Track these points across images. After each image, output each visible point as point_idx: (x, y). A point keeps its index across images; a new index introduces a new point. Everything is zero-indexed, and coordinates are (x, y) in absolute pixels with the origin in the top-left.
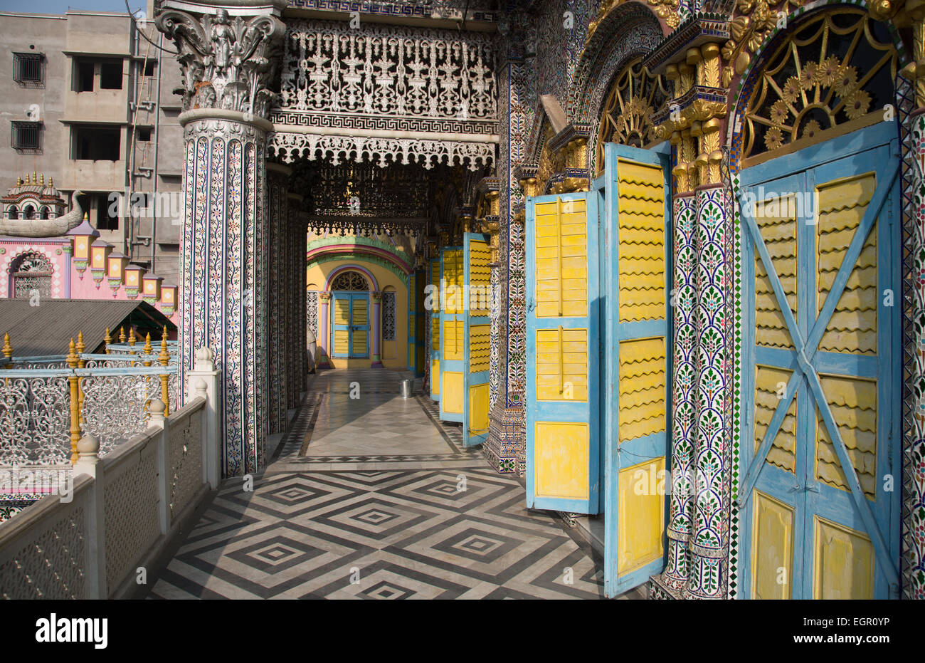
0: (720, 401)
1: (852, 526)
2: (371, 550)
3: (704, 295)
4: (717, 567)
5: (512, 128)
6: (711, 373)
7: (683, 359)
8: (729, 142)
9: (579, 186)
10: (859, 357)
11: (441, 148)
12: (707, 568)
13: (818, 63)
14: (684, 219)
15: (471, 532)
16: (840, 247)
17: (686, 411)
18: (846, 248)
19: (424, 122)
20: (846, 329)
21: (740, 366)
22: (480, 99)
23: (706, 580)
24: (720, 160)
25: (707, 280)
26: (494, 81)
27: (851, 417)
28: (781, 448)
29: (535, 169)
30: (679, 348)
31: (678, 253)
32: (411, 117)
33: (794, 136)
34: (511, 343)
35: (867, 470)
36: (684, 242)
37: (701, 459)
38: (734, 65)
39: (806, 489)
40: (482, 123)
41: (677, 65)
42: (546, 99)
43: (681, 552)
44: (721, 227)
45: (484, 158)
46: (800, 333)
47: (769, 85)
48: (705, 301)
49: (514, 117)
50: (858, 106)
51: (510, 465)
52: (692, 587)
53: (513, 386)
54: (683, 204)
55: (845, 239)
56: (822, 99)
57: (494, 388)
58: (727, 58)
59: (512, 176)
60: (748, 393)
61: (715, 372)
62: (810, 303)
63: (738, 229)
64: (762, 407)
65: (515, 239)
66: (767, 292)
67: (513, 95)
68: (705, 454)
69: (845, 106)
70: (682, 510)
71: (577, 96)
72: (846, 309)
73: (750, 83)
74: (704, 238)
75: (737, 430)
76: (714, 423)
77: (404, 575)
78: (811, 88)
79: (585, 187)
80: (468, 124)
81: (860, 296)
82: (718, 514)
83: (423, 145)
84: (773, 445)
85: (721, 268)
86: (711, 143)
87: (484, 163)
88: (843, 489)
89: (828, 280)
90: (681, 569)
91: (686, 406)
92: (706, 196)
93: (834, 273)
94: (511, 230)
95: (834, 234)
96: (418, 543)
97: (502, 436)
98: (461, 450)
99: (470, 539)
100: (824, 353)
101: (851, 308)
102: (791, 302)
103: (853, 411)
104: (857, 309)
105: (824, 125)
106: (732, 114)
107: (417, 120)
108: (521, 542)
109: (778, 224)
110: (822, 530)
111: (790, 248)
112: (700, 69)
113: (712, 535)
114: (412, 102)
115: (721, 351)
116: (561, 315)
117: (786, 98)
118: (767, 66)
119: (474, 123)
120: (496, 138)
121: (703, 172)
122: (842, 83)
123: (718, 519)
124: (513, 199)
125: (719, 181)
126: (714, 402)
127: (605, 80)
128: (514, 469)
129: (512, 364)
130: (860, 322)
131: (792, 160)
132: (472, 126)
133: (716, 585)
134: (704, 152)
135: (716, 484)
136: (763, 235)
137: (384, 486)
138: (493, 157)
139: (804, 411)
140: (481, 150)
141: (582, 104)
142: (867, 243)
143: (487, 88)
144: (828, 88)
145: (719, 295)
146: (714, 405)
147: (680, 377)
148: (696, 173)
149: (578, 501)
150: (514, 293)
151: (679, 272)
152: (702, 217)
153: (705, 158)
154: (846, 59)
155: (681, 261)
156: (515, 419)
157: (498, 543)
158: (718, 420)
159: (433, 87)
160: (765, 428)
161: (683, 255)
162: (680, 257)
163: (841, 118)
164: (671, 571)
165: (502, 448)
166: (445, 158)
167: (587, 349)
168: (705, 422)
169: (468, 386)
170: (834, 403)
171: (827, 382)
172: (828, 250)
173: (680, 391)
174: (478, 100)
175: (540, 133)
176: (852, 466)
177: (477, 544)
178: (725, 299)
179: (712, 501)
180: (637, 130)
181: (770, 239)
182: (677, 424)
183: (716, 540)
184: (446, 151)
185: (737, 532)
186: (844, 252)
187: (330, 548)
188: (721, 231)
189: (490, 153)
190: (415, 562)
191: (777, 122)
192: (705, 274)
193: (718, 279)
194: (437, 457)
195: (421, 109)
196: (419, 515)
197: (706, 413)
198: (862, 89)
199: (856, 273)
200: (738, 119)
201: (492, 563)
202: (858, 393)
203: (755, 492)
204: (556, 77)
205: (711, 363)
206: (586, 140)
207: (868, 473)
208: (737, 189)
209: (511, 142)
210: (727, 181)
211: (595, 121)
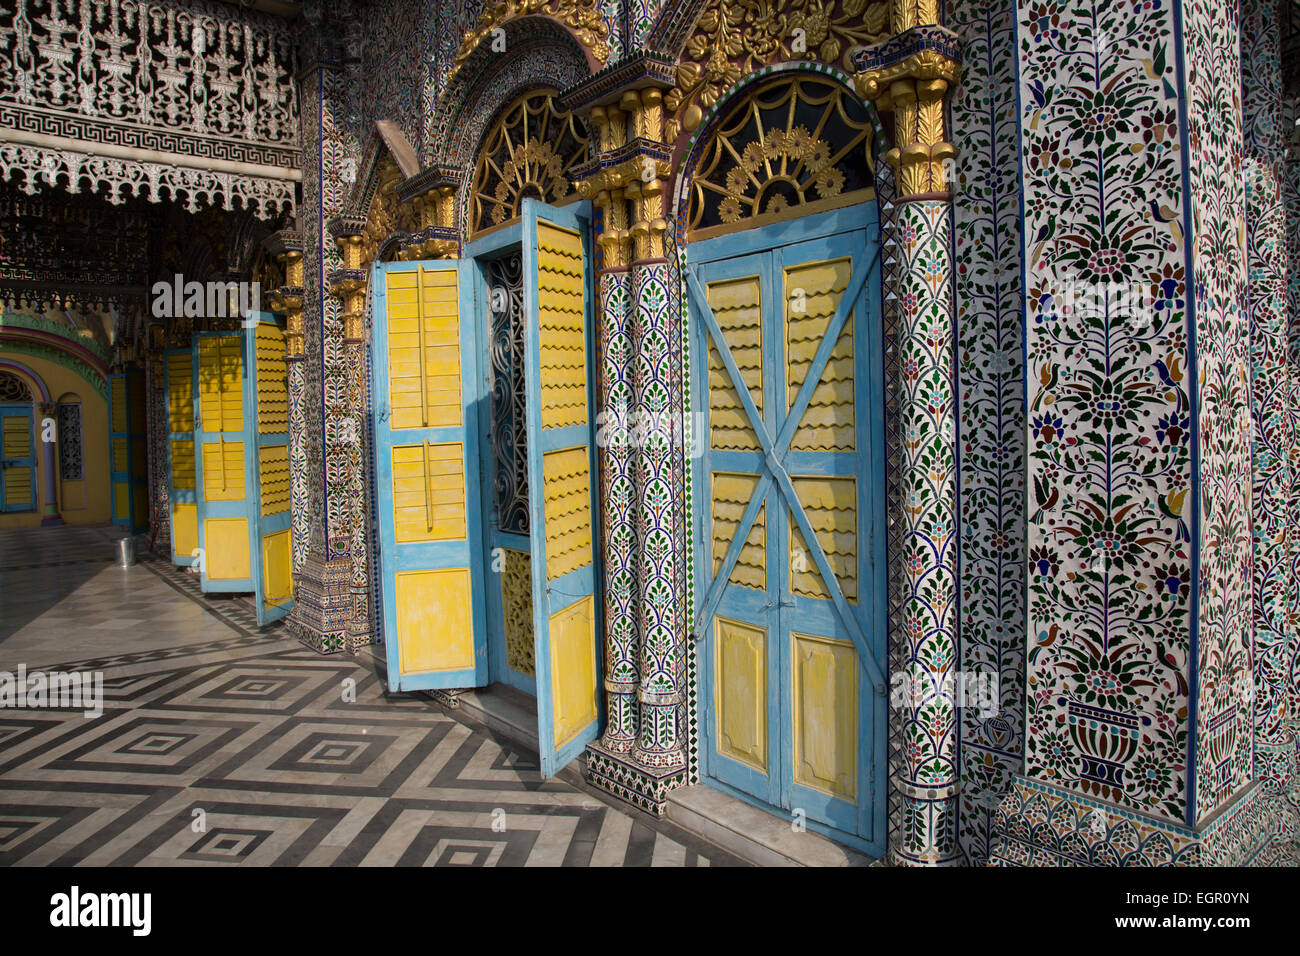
0: (669, 518)
1: (833, 635)
2: (174, 791)
3: (647, 393)
4: (674, 715)
5: (324, 162)
6: (657, 485)
7: (618, 471)
8: (675, 209)
9: (447, 251)
10: (836, 454)
11: (212, 182)
12: (662, 718)
13: (785, 131)
14: (615, 299)
15: (315, 739)
16: (812, 337)
17: (623, 535)
18: (819, 337)
19: (185, 139)
20: (821, 425)
21: (691, 475)
22: (273, 114)
23: (662, 733)
24: (663, 231)
25: (650, 373)
26: (294, 89)
27: (829, 520)
28: (748, 564)
29: (362, 223)
30: (612, 458)
31: (608, 341)
32: (162, 129)
33: (756, 210)
34: (331, 469)
35: (849, 574)
36: (616, 327)
37: (649, 590)
38: (682, 119)
39: (780, 605)
40: (275, 150)
41: (606, 108)
42: (384, 126)
43: (626, 706)
44: (665, 310)
45: (279, 203)
46: (768, 431)
47: (724, 147)
48: (648, 399)
49: (327, 146)
50: (830, 185)
51: (338, 641)
52: (646, 744)
53: (335, 529)
54: (614, 281)
55: (818, 327)
56: (789, 171)
57: (301, 535)
58: (673, 109)
59: (325, 231)
60: (702, 506)
61: (661, 485)
62: (779, 397)
63: (685, 314)
64: (721, 520)
65: (332, 322)
66: (724, 387)
67: (327, 115)
68: (654, 584)
69: (815, 183)
70: (624, 656)
71: (443, 129)
72: (821, 404)
73: (701, 142)
74: (645, 323)
75: (690, 551)
76: (663, 545)
77: (243, 813)
78: (776, 158)
79: (453, 252)
80: (254, 150)
81: (836, 389)
82: (671, 653)
83: (183, 175)
84: (738, 562)
85: (665, 360)
86: (653, 208)
87: (280, 209)
88: (823, 598)
89: (799, 373)
90: (627, 727)
91: (623, 529)
92: (647, 272)
93: (806, 365)
94: (326, 309)
95: (805, 322)
96: (245, 765)
97: (325, 602)
98: (252, 631)
99: (320, 747)
100: (796, 454)
101: (827, 402)
102: (755, 398)
103: (830, 513)
104: (833, 403)
105: (793, 199)
106: (680, 176)
107: (173, 135)
108: (394, 739)
109: (737, 309)
110: (800, 646)
111: (753, 337)
112: (639, 117)
113: (666, 678)
114: (164, 106)
115: (668, 459)
116: (426, 425)
117: (746, 165)
118: (721, 126)
119: (265, 149)
120: (297, 174)
121: (642, 243)
122: (812, 157)
123: (671, 658)
124: (328, 264)
125: (660, 255)
126: (662, 520)
127: (486, 113)
128: (343, 647)
129: (333, 498)
130: (836, 417)
131: (755, 237)
132: (262, 154)
133: (674, 736)
134: (644, 220)
135: (668, 618)
136: (719, 320)
137: (152, 697)
138: (293, 201)
139: (774, 519)
140: (274, 189)
141: (450, 140)
142: (845, 331)
143: (283, 99)
144: (796, 161)
145: (665, 392)
146: (662, 524)
147: (615, 494)
148: (631, 244)
149: (461, 672)
150: (332, 397)
151: (610, 364)
152: (642, 298)
153: (645, 227)
154: (817, 131)
155: (612, 351)
156: (341, 576)
157: (363, 746)
158: (668, 541)
159: (198, 87)
160: (726, 544)
161: (615, 344)
162: (611, 346)
163: (812, 194)
164: (615, 732)
165: (325, 619)
166: (219, 198)
167: (464, 469)
168: (653, 545)
169: (260, 535)
170: (809, 507)
171: (801, 484)
172: (799, 339)
173: (616, 511)
174: (269, 116)
175: (372, 172)
176: (833, 571)
177: (332, 752)
178: (671, 397)
179: (665, 638)
180: (535, 182)
181: (727, 326)
182: (613, 552)
183: (671, 683)
184: (220, 187)
185: (695, 670)
186: (817, 342)
187: (102, 802)
188: (665, 315)
189: (288, 195)
190: (252, 793)
191: (735, 191)
192: (647, 367)
193: (663, 373)
194: (218, 646)
195: (179, 119)
196: (226, 730)
197: (653, 535)
198: (835, 166)
199: (831, 364)
200: (685, 183)
201: (365, 772)
202: (836, 492)
203: (716, 620)
204: (398, 98)
205: (657, 474)
206: (455, 189)
207: (849, 577)
208: (684, 266)
209: (324, 183)
210: (672, 256)
211: (468, 165)
